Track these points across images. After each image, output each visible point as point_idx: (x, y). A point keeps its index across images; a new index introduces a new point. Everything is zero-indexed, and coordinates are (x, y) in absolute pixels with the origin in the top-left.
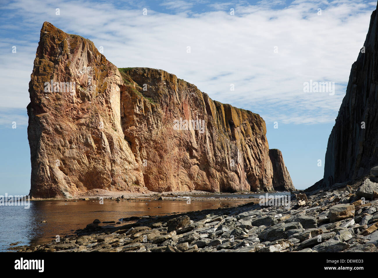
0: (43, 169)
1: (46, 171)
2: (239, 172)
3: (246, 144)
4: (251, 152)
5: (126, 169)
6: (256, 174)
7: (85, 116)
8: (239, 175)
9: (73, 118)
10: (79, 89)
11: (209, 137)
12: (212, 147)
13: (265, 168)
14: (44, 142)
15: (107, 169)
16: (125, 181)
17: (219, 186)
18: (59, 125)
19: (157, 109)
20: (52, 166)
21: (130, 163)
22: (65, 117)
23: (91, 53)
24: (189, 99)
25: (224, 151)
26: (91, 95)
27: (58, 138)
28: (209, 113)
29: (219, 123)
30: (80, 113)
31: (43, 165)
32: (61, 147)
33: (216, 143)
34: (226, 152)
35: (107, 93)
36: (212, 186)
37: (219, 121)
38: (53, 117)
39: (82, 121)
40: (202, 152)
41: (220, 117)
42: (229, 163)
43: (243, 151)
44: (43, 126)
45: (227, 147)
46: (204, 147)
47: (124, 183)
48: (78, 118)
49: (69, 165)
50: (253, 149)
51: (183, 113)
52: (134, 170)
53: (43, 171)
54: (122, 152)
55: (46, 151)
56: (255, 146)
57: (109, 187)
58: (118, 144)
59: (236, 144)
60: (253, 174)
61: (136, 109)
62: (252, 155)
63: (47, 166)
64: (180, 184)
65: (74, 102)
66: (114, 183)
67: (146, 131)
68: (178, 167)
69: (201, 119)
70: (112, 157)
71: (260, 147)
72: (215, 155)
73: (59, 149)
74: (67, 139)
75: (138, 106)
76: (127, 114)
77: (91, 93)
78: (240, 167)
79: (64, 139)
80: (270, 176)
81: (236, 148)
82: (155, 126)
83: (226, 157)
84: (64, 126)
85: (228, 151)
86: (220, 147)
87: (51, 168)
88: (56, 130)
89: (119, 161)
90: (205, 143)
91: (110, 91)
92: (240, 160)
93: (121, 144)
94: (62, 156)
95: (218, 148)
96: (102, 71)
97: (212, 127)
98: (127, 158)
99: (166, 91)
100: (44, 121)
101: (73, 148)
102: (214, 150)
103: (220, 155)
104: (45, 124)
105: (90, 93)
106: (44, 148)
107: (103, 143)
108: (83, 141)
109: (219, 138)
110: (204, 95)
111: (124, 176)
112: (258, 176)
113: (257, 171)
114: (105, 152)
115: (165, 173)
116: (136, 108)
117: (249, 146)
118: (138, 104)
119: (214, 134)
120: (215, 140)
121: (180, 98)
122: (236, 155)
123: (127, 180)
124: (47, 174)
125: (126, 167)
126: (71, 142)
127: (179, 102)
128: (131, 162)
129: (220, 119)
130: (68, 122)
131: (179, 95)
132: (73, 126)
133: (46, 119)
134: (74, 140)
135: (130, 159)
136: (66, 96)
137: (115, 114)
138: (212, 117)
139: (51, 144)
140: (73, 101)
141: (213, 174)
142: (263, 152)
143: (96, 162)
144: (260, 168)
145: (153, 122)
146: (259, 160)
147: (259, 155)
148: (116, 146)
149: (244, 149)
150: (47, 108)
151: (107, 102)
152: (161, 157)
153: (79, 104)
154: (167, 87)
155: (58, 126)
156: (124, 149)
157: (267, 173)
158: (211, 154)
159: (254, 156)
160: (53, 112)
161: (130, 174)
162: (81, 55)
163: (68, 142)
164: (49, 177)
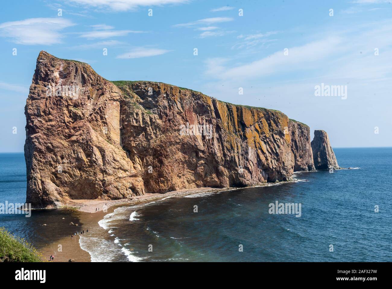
0: (35, 182)
1: (38, 184)
2: (250, 168)
3: (261, 141)
4: (267, 148)
5: (120, 178)
6: (273, 167)
7: (77, 134)
8: (251, 170)
9: (65, 136)
10: (71, 110)
11: (217, 139)
12: (221, 148)
13: (283, 160)
14: (36, 159)
15: (98, 179)
16: (118, 189)
17: (228, 182)
18: (51, 143)
19: (155, 120)
20: (43, 179)
21: (125, 171)
22: (57, 136)
23: (85, 75)
24: (194, 106)
25: (234, 150)
26: (83, 114)
27: (49, 155)
28: (218, 116)
29: (230, 124)
30: (72, 131)
31: (35, 179)
32: (53, 163)
33: (225, 144)
34: (236, 151)
35: (102, 110)
36: (221, 183)
37: (230, 121)
38: (45, 137)
39: (74, 138)
40: (210, 153)
41: (231, 119)
42: (239, 161)
43: (256, 148)
44: (35, 145)
45: (237, 146)
46: (211, 148)
47: (116, 190)
48: (70, 136)
49: (60, 178)
50: (269, 145)
51: (187, 120)
52: (130, 176)
53: (35, 185)
54: (116, 163)
55: (38, 167)
56: (271, 141)
57: (101, 195)
58: (111, 155)
59: (247, 143)
60: (270, 167)
61: (133, 122)
62: (268, 150)
63: (38, 180)
64: (186, 183)
65: (66, 122)
66: (106, 192)
67: (144, 141)
68: (184, 168)
69: (209, 122)
70: (104, 168)
71: (278, 142)
72: (225, 155)
73: (51, 165)
74: (59, 154)
75: (135, 119)
76: (125, 127)
77: (83, 112)
78: (251, 163)
79: (56, 156)
81: (247, 146)
82: (153, 136)
83: (235, 156)
84: (55, 143)
85: (238, 149)
86: (229, 147)
87: (43, 182)
88: (48, 148)
89: (110, 170)
90: (213, 144)
91: (105, 108)
92: (251, 155)
93: (114, 155)
94: (54, 170)
95: (227, 148)
96: (98, 90)
97: (220, 129)
98: (122, 167)
99: (166, 103)
100: (36, 140)
101: (65, 163)
102: (223, 150)
103: (229, 154)
104: (37, 144)
106: (37, 165)
107: (94, 156)
108: (74, 156)
109: (228, 138)
110: (213, 100)
111: (116, 184)
112: (275, 168)
113: (273, 164)
114: (96, 164)
115: (166, 177)
116: (132, 121)
117: (265, 143)
118: (135, 117)
119: (223, 135)
120: (224, 141)
121: (183, 107)
122: (247, 153)
123: (119, 187)
124: (39, 187)
125: (120, 175)
126: (62, 158)
127: (182, 111)
128: (127, 171)
130: (59, 140)
131: (182, 104)
132: (66, 144)
133: (38, 139)
134: (65, 156)
135: (126, 167)
136: (58, 117)
137: (111, 128)
138: (221, 120)
139: (43, 160)
140: (64, 121)
141: (222, 171)
142: (282, 146)
143: (87, 174)
144: (277, 161)
145: (151, 132)
146: (277, 154)
147: (276, 150)
148: (109, 158)
149: (258, 145)
150: (40, 129)
151: (102, 118)
152: (161, 162)
153: (71, 123)
154: (167, 98)
155: (49, 145)
156: (118, 159)
157: (286, 165)
158: (219, 154)
159: (270, 151)
160: (45, 132)
161: (124, 182)
162: (75, 78)
163: (59, 158)
164: (40, 189)
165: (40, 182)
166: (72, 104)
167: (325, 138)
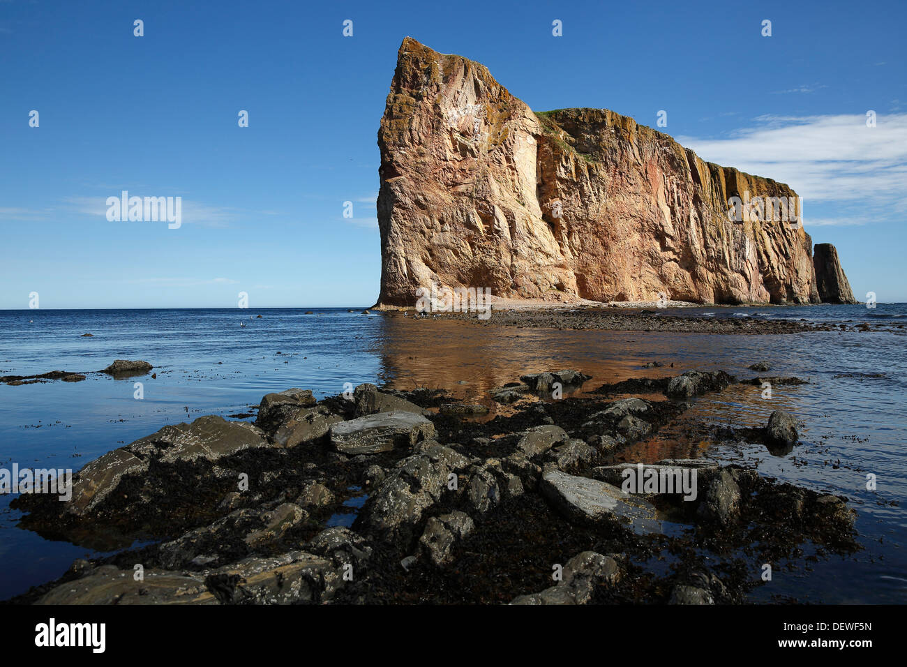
0: (395, 262)
1: (401, 265)
2: (747, 273)
3: (763, 231)
4: (772, 243)
5: (539, 265)
6: (780, 277)
7: (467, 181)
8: (749, 277)
9: (447, 185)
10: (457, 139)
11: (696, 218)
12: (701, 235)
13: (797, 267)
14: (397, 221)
15: (503, 264)
16: (536, 284)
17: (712, 295)
18: (423, 195)
19: (597, 171)
20: (410, 258)
21: (548, 255)
22: (433, 182)
23: (480, 82)
24: (659, 157)
25: (722, 240)
26: (476, 148)
27: (420, 216)
28: (696, 179)
29: (715, 196)
30: (458, 175)
31: (396, 256)
32: (426, 230)
33: (708, 228)
34: (725, 242)
35: (509, 146)
36: (700, 295)
37: (714, 193)
38: (412, 183)
39: (461, 188)
40: (683, 242)
41: (716, 188)
42: (731, 259)
43: (757, 241)
44: (396, 196)
45: (728, 233)
46: (686, 233)
47: (534, 286)
48: (455, 184)
49: (439, 257)
50: (774, 238)
51: (647, 180)
52: (556, 266)
53: (396, 266)
54: (533, 239)
55: (400, 235)
56: (778, 233)
57: (508, 291)
58: (525, 225)
59: (742, 229)
60: (775, 277)
61: (560, 171)
62: (773, 248)
63: (401, 258)
64: (644, 291)
65: (448, 159)
66: (516, 286)
67: (578, 206)
68: (640, 263)
69: (682, 189)
70: (513, 245)
71: (788, 235)
72: (706, 246)
73: (422, 232)
74: (436, 216)
75: (563, 166)
76: (546, 180)
77: (477, 144)
78: (749, 265)
79: (431, 217)
80: (805, 281)
81: (743, 235)
82: (593, 198)
83: (725, 250)
84: (430, 196)
85: (728, 240)
86: (714, 234)
87: (408, 261)
88: (417, 202)
89: (524, 251)
90: (688, 226)
91: (514, 142)
92: (750, 253)
93: (530, 225)
94: (427, 243)
95: (711, 235)
96: (501, 111)
97: (701, 202)
98: (542, 248)
99: (615, 143)
100: (398, 188)
101: (446, 231)
102: (704, 237)
103: (714, 245)
104: (398, 194)
105: (475, 144)
106: (398, 230)
107: (496, 222)
108: (462, 220)
109: (713, 220)
110: (688, 151)
111: (534, 276)
112: (784, 280)
113: (781, 273)
114: (500, 237)
115: (613, 273)
116: (559, 169)
117: (768, 233)
118: (564, 163)
119: (704, 213)
120: (706, 223)
121: (641, 155)
122: (743, 246)
123: (539, 281)
124: (402, 271)
125: (540, 261)
126: (442, 222)
127: (640, 161)
128: (550, 255)
129: (716, 190)
130: (437, 191)
131: (640, 150)
132: (447, 197)
133: (400, 186)
134: (447, 219)
135: (548, 249)
136: (434, 150)
137: (524, 180)
138: (702, 187)
139: (409, 224)
140: (445, 157)
141: (702, 275)
142: (793, 243)
143: (484, 253)
144: (787, 267)
145: (590, 192)
146: (786, 256)
147: (785, 248)
148: (520, 227)
149: (759, 237)
150: (403, 168)
151: (508, 159)
152: (606, 246)
153: (456, 161)
154: (617, 136)
155: (420, 197)
156: (536, 233)
157: (799, 276)
158: (698, 246)
159: (777, 249)
160: (412, 175)
161: (547, 273)
162: (463, 86)
163: (437, 222)
164: (405, 275)
165: (403, 261)
166: (458, 130)
167: (834, 255)
